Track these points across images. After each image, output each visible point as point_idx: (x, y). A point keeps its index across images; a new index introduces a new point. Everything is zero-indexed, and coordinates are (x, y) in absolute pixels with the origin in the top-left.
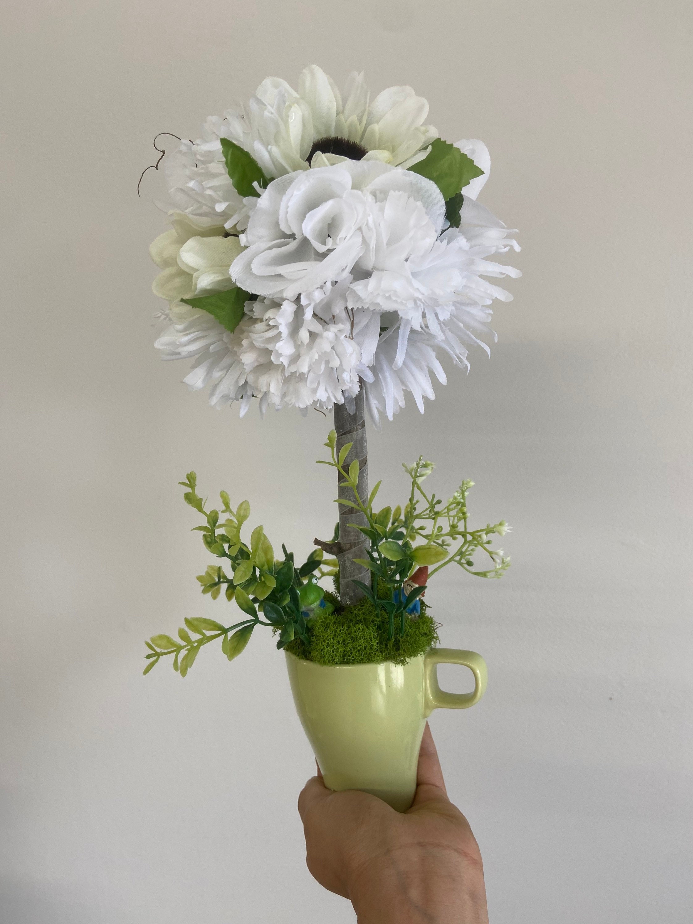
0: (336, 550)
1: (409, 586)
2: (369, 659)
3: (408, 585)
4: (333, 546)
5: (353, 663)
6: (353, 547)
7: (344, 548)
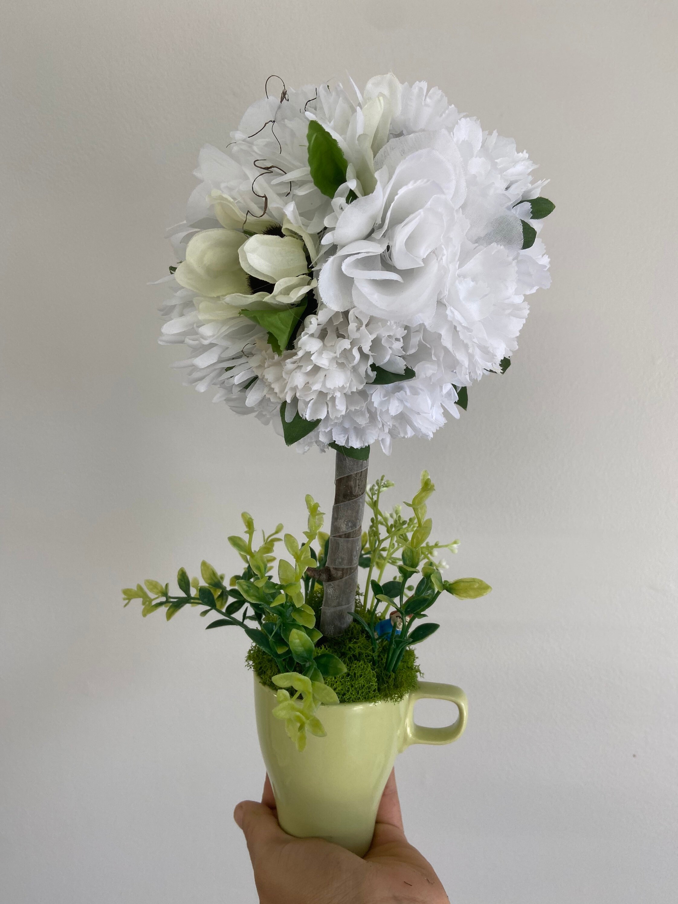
0: (325, 577)
1: (398, 618)
2: (365, 698)
3: (398, 616)
4: (322, 573)
5: (348, 702)
6: (345, 576)
7: (335, 576)
